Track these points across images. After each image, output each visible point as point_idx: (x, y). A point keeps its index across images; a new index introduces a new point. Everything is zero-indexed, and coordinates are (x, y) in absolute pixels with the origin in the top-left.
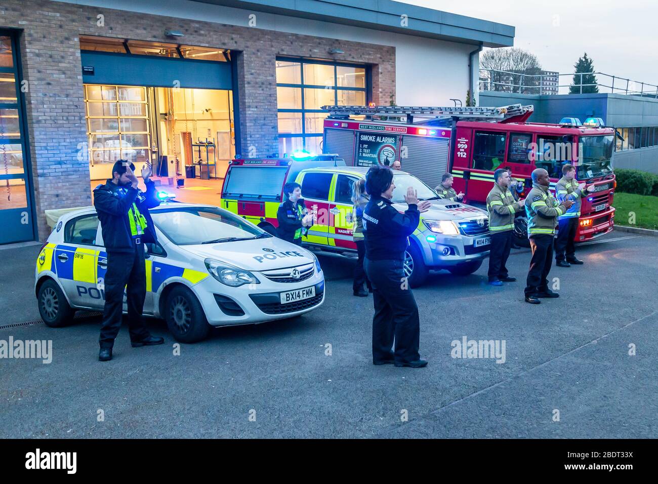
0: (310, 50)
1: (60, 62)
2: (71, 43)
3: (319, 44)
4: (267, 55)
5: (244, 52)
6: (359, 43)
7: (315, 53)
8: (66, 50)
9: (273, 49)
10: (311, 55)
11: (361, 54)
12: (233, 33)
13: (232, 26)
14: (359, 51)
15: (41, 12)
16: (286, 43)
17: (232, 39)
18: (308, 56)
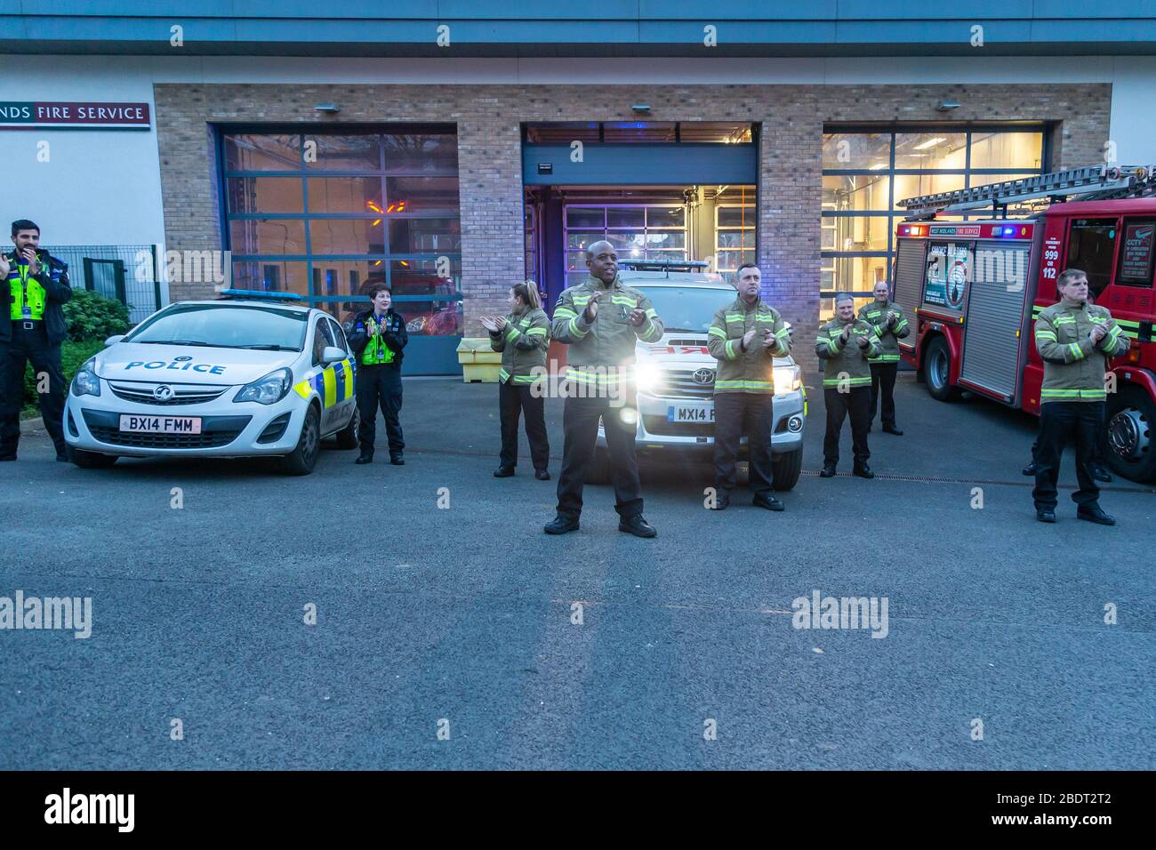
0: (897, 109)
1: (495, 159)
2: (510, 133)
3: (917, 96)
4: (808, 124)
5: (764, 124)
6: (1013, 86)
7: (905, 113)
8: (503, 142)
9: (819, 114)
10: (896, 117)
11: (1017, 105)
12: (746, 97)
13: (744, 86)
14: (1014, 99)
15: (477, 100)
16: (844, 102)
17: (744, 105)
18: (891, 119)
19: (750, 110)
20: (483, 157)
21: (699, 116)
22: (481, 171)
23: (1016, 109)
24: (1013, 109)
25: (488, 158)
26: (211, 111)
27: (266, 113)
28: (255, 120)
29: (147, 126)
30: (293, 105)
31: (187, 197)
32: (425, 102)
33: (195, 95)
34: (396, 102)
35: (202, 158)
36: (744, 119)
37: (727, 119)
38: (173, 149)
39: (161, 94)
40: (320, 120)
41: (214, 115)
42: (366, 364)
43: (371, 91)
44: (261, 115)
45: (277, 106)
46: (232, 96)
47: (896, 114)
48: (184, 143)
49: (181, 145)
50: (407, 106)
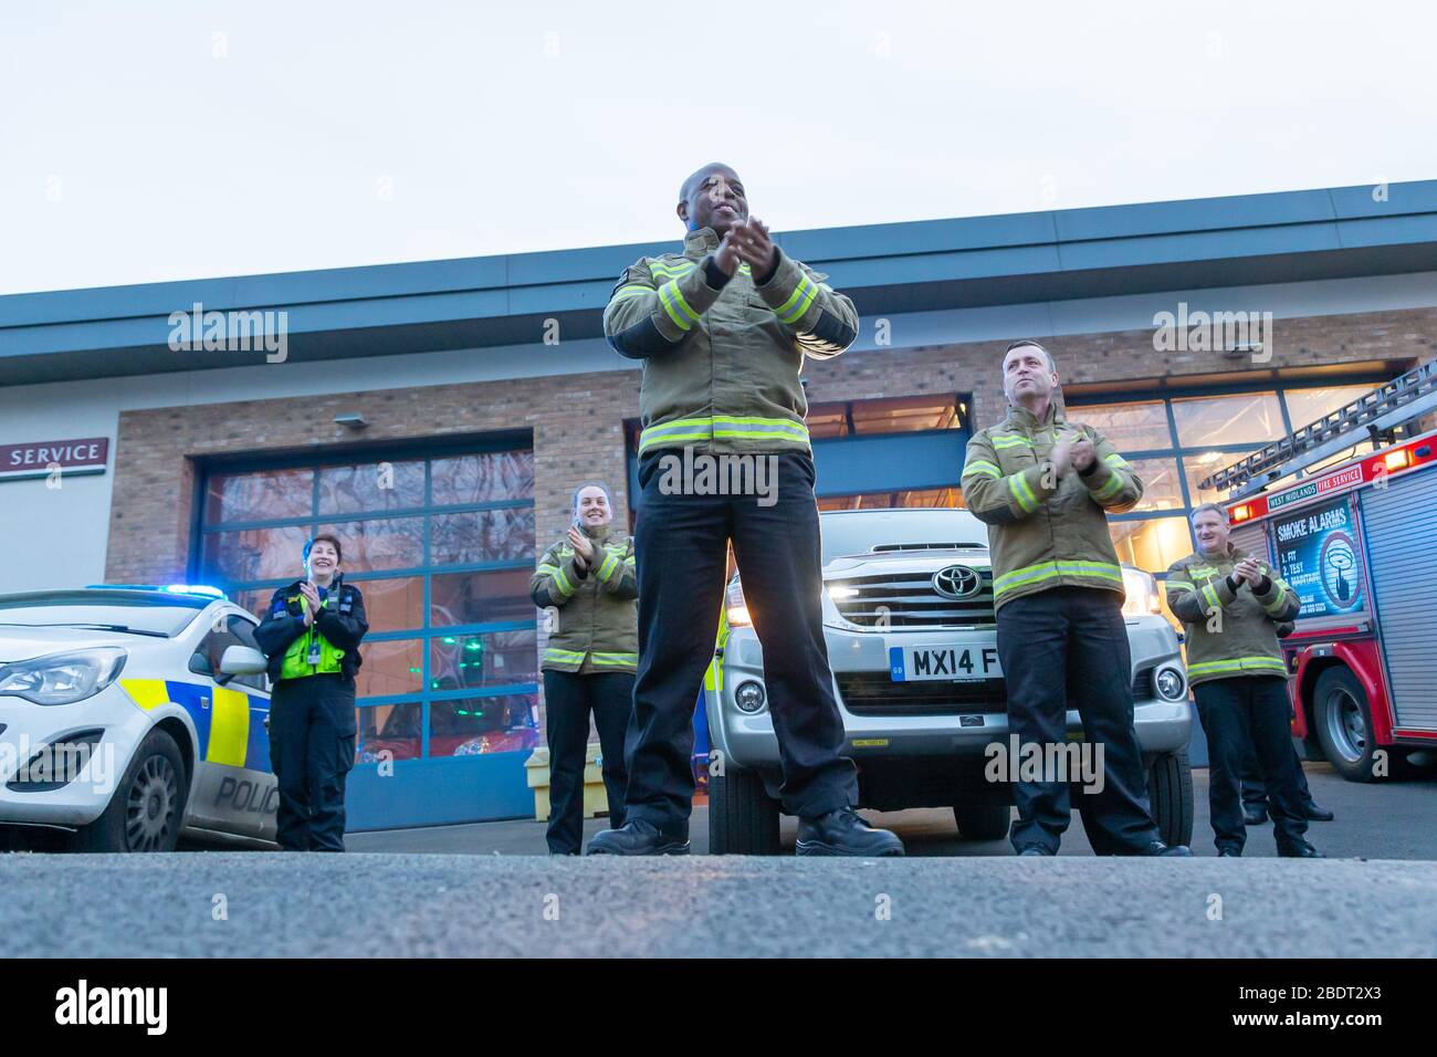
0: (1166, 361)
1: (586, 472)
2: (608, 436)
5: (974, 395)
6: (1330, 319)
7: (1180, 365)
8: (598, 449)
10: (1168, 371)
11: (1342, 342)
12: (942, 361)
13: (940, 347)
14: (1335, 336)
15: (561, 395)
16: (1088, 357)
17: (942, 372)
18: (1161, 374)
19: (951, 378)
21: (880, 391)
22: (566, 491)
23: (1343, 347)
24: (1338, 348)
25: (577, 473)
26: (193, 440)
27: (268, 438)
28: (251, 447)
29: (100, 467)
30: (307, 423)
31: (141, 561)
32: (489, 404)
33: (174, 422)
34: (448, 407)
35: (171, 505)
36: (945, 391)
37: (921, 392)
38: (133, 496)
39: (128, 425)
40: (341, 440)
41: (196, 445)
42: (287, 677)
43: (415, 396)
44: (261, 439)
45: (283, 426)
46: (224, 418)
47: (1166, 367)
48: (149, 486)
49: (145, 490)
50: (463, 411)
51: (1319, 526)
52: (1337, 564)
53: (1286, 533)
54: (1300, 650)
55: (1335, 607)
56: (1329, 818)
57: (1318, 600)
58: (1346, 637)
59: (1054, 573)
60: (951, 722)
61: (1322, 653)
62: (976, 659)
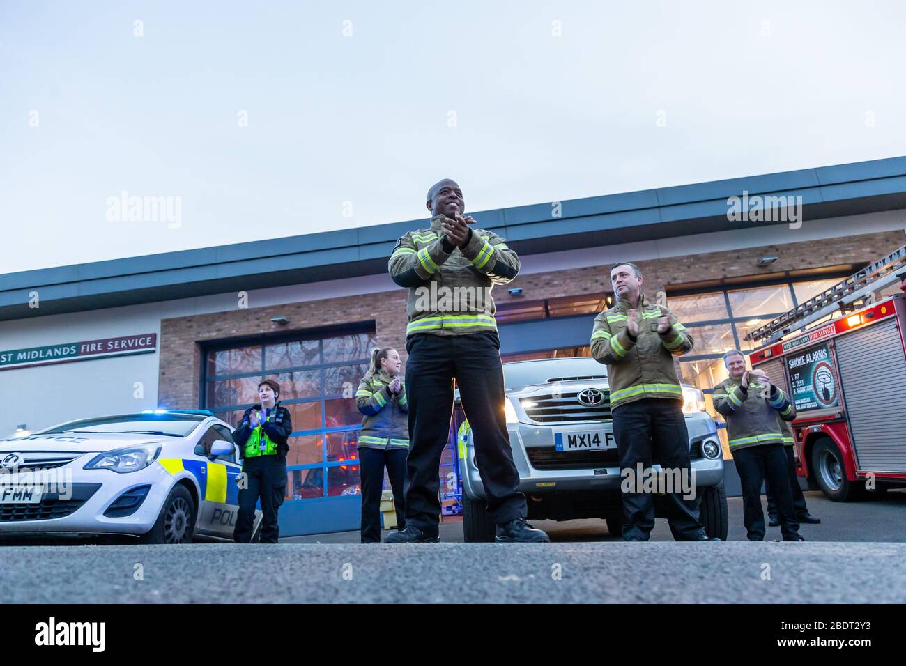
0: (724, 270)
3: (738, 258)
4: (651, 289)
6: (818, 242)
7: (732, 271)
9: (659, 280)
10: (725, 276)
11: (826, 255)
12: (597, 275)
13: (595, 268)
14: (822, 251)
15: (390, 302)
16: (679, 269)
17: (597, 281)
18: (720, 277)
19: (602, 284)
20: (396, 342)
21: (562, 293)
23: (826, 258)
24: (823, 258)
25: (399, 343)
26: (199, 333)
27: (237, 331)
28: (229, 336)
29: (153, 349)
30: (257, 322)
31: (176, 397)
32: (351, 308)
33: (189, 324)
34: (329, 311)
35: (189, 367)
36: (599, 291)
37: (586, 293)
38: (169, 363)
39: (166, 326)
40: (275, 330)
41: (201, 335)
42: (249, 456)
43: (312, 305)
44: (234, 331)
45: (245, 324)
46: (214, 321)
47: (724, 273)
48: (178, 358)
49: (175, 360)
50: (338, 313)
51: (812, 359)
52: (823, 380)
53: (794, 363)
54: (803, 429)
55: (822, 404)
56: (818, 522)
57: (813, 400)
58: (829, 421)
59: (642, 391)
60: (590, 473)
61: (815, 430)
62: (602, 439)
